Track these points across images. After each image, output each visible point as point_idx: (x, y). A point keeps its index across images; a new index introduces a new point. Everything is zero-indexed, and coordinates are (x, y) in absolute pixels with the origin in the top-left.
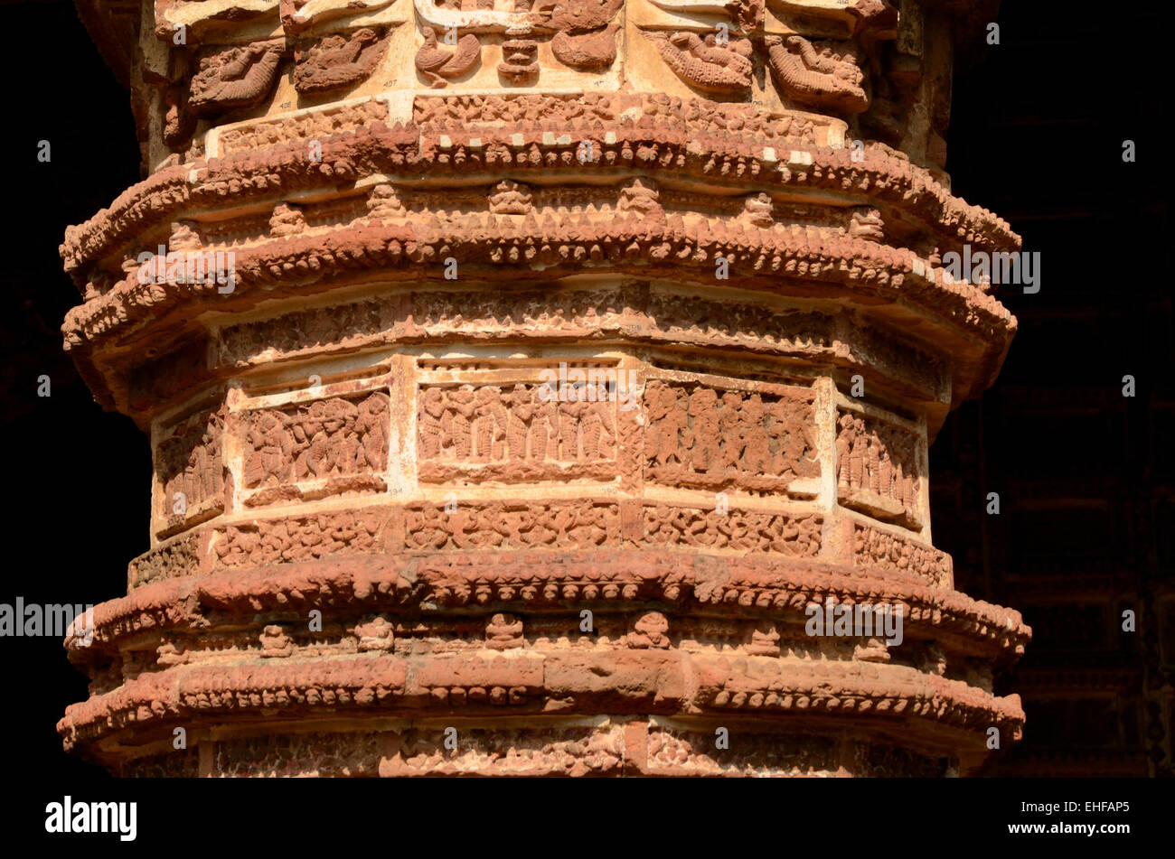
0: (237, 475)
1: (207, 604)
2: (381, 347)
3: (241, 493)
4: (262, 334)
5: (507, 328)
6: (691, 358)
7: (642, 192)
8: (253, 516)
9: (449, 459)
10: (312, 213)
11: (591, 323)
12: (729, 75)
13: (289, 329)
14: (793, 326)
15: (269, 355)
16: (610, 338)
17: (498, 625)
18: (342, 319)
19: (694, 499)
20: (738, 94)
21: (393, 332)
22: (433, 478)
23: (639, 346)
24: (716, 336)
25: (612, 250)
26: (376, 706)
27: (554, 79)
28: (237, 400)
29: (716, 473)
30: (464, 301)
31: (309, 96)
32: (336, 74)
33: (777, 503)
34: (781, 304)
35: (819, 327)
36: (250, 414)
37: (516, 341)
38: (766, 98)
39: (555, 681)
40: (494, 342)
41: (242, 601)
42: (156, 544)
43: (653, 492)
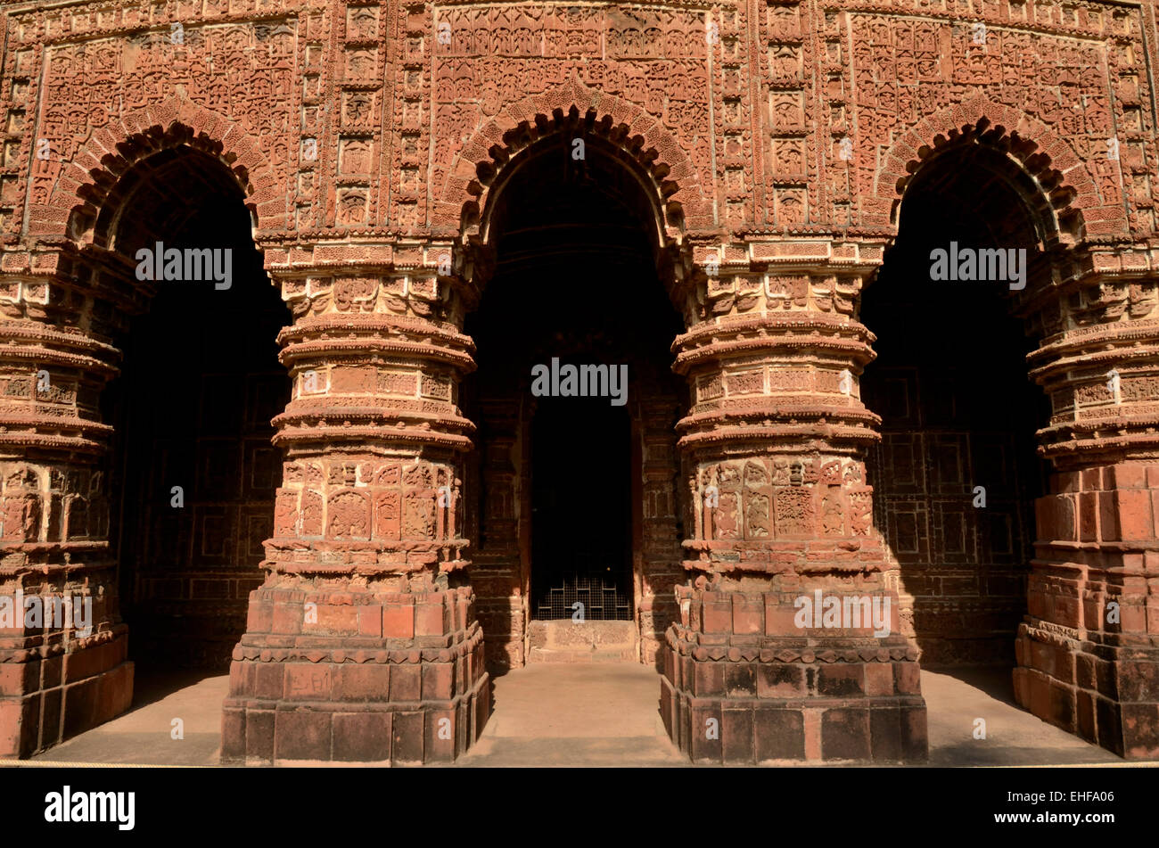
0: (726, 389)
1: (727, 416)
2: (761, 364)
3: (727, 393)
4: (732, 360)
5: (788, 360)
6: (823, 366)
7: (817, 333)
8: (731, 398)
9: (776, 387)
10: (746, 336)
11: (805, 359)
12: (827, 307)
13: (738, 359)
14: (841, 359)
15: (734, 365)
16: (809, 362)
17: (793, 421)
18: (752, 358)
19: (825, 395)
20: (828, 310)
21: (764, 361)
22: (773, 391)
23: (814, 364)
24: (828, 361)
25: (812, 345)
26: (770, 437)
27: (794, 309)
28: (725, 373)
29: (828, 389)
30: (780, 355)
31: (740, 311)
32: (747, 306)
33: (838, 395)
34: (840, 354)
35: (846, 359)
36: (728, 377)
37: (790, 363)
38: (833, 310)
39: (805, 432)
40: (786, 363)
41: (737, 416)
42: (699, 403)
43: (818, 393)
